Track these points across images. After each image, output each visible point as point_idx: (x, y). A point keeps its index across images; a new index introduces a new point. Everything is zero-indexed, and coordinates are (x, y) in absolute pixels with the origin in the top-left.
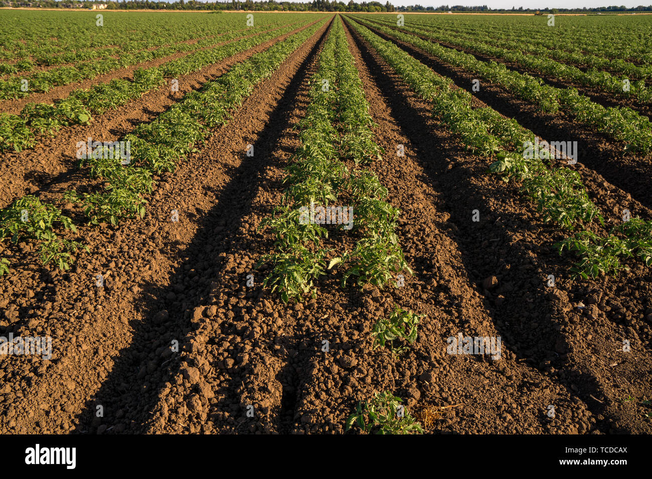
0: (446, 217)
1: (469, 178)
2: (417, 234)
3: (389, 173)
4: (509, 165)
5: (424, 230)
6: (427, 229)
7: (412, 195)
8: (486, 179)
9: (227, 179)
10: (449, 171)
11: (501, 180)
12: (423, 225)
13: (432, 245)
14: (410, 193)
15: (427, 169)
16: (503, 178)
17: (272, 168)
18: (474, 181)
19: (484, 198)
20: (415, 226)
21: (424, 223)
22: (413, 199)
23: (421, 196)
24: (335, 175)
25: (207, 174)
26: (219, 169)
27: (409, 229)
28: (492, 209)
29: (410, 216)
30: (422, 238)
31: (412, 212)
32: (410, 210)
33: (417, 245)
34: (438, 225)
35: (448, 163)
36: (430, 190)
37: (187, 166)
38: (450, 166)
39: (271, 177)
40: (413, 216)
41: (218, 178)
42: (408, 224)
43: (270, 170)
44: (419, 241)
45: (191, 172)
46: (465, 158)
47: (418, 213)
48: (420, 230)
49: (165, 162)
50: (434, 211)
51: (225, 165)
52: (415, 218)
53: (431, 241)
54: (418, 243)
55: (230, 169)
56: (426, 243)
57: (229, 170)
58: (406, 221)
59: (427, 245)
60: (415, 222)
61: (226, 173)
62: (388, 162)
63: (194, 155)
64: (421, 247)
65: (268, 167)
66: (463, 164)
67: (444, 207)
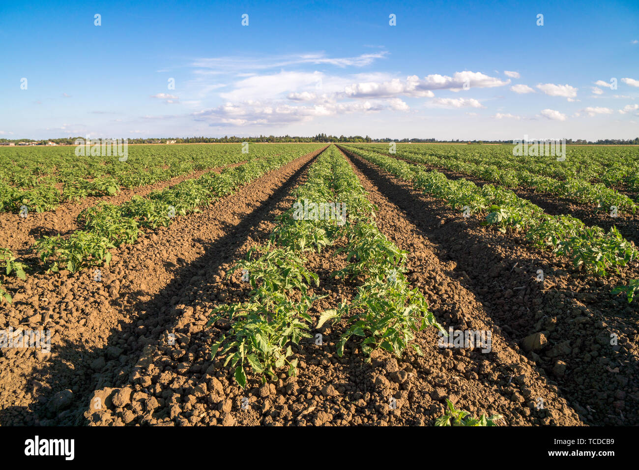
0: (453, 266)
1: (466, 229)
2: (428, 283)
3: (384, 226)
4: (505, 216)
5: (435, 278)
6: (438, 278)
7: (412, 245)
8: (483, 230)
9: (222, 234)
10: (442, 226)
11: (499, 231)
12: (432, 273)
13: (449, 295)
14: (409, 243)
15: (418, 226)
16: (500, 229)
17: (266, 222)
18: (471, 232)
19: (489, 246)
20: (423, 273)
21: (433, 271)
22: (414, 248)
23: (422, 246)
24: (329, 223)
25: (201, 228)
26: (216, 225)
27: (418, 277)
28: (503, 255)
29: (414, 264)
30: (434, 286)
31: (416, 260)
32: (414, 258)
33: (430, 295)
34: (447, 273)
35: (440, 220)
36: (427, 242)
37: (184, 222)
38: (443, 222)
39: (263, 230)
40: (418, 263)
41: (212, 233)
42: (414, 272)
43: (264, 223)
44: (432, 290)
45: (187, 227)
46: (455, 215)
47: (423, 261)
48: (429, 278)
49: (161, 216)
50: (438, 260)
51: (223, 223)
52: (420, 265)
53: (446, 291)
54: (431, 293)
55: (228, 227)
56: (440, 293)
57: (225, 226)
58: (412, 269)
59: (441, 295)
60: (422, 269)
61: (223, 229)
62: (382, 219)
63: (195, 214)
64: (435, 298)
65: (263, 221)
66: (454, 219)
67: (446, 257)
